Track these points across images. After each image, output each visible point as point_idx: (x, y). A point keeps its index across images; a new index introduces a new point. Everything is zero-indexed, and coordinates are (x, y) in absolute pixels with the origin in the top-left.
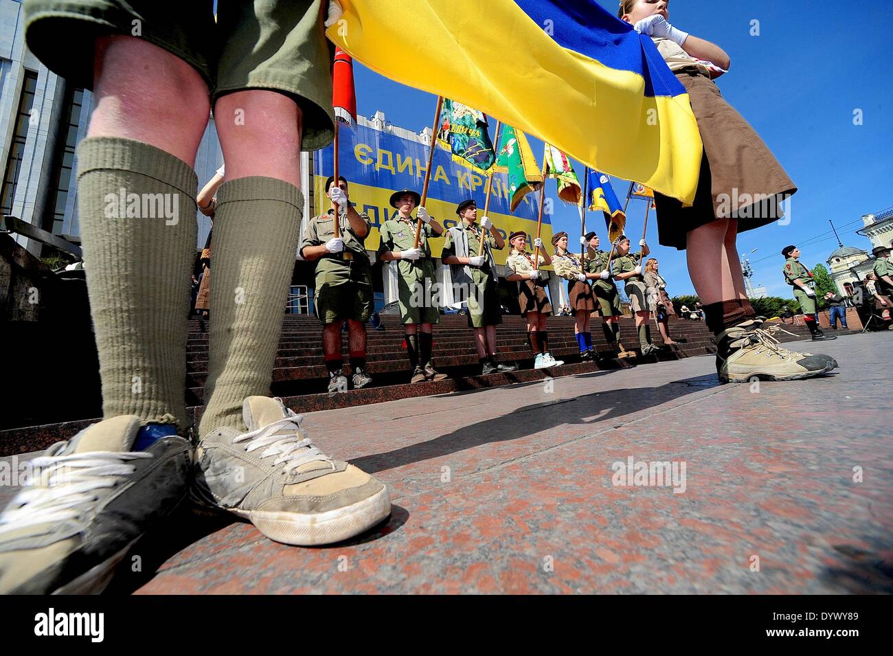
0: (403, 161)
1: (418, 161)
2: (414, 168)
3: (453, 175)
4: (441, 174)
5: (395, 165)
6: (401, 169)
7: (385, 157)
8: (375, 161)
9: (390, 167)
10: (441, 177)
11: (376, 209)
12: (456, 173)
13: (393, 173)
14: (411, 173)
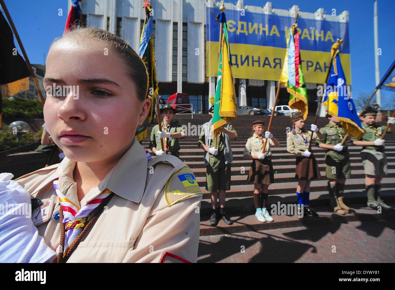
0: (252, 25)
1: (261, 25)
2: (259, 29)
3: (282, 30)
4: (274, 31)
5: (248, 30)
6: (251, 32)
7: (242, 25)
8: (237, 28)
9: (245, 31)
10: (275, 33)
11: (236, 56)
12: (284, 29)
13: (247, 34)
14: (256, 33)
